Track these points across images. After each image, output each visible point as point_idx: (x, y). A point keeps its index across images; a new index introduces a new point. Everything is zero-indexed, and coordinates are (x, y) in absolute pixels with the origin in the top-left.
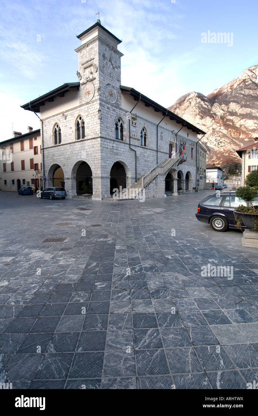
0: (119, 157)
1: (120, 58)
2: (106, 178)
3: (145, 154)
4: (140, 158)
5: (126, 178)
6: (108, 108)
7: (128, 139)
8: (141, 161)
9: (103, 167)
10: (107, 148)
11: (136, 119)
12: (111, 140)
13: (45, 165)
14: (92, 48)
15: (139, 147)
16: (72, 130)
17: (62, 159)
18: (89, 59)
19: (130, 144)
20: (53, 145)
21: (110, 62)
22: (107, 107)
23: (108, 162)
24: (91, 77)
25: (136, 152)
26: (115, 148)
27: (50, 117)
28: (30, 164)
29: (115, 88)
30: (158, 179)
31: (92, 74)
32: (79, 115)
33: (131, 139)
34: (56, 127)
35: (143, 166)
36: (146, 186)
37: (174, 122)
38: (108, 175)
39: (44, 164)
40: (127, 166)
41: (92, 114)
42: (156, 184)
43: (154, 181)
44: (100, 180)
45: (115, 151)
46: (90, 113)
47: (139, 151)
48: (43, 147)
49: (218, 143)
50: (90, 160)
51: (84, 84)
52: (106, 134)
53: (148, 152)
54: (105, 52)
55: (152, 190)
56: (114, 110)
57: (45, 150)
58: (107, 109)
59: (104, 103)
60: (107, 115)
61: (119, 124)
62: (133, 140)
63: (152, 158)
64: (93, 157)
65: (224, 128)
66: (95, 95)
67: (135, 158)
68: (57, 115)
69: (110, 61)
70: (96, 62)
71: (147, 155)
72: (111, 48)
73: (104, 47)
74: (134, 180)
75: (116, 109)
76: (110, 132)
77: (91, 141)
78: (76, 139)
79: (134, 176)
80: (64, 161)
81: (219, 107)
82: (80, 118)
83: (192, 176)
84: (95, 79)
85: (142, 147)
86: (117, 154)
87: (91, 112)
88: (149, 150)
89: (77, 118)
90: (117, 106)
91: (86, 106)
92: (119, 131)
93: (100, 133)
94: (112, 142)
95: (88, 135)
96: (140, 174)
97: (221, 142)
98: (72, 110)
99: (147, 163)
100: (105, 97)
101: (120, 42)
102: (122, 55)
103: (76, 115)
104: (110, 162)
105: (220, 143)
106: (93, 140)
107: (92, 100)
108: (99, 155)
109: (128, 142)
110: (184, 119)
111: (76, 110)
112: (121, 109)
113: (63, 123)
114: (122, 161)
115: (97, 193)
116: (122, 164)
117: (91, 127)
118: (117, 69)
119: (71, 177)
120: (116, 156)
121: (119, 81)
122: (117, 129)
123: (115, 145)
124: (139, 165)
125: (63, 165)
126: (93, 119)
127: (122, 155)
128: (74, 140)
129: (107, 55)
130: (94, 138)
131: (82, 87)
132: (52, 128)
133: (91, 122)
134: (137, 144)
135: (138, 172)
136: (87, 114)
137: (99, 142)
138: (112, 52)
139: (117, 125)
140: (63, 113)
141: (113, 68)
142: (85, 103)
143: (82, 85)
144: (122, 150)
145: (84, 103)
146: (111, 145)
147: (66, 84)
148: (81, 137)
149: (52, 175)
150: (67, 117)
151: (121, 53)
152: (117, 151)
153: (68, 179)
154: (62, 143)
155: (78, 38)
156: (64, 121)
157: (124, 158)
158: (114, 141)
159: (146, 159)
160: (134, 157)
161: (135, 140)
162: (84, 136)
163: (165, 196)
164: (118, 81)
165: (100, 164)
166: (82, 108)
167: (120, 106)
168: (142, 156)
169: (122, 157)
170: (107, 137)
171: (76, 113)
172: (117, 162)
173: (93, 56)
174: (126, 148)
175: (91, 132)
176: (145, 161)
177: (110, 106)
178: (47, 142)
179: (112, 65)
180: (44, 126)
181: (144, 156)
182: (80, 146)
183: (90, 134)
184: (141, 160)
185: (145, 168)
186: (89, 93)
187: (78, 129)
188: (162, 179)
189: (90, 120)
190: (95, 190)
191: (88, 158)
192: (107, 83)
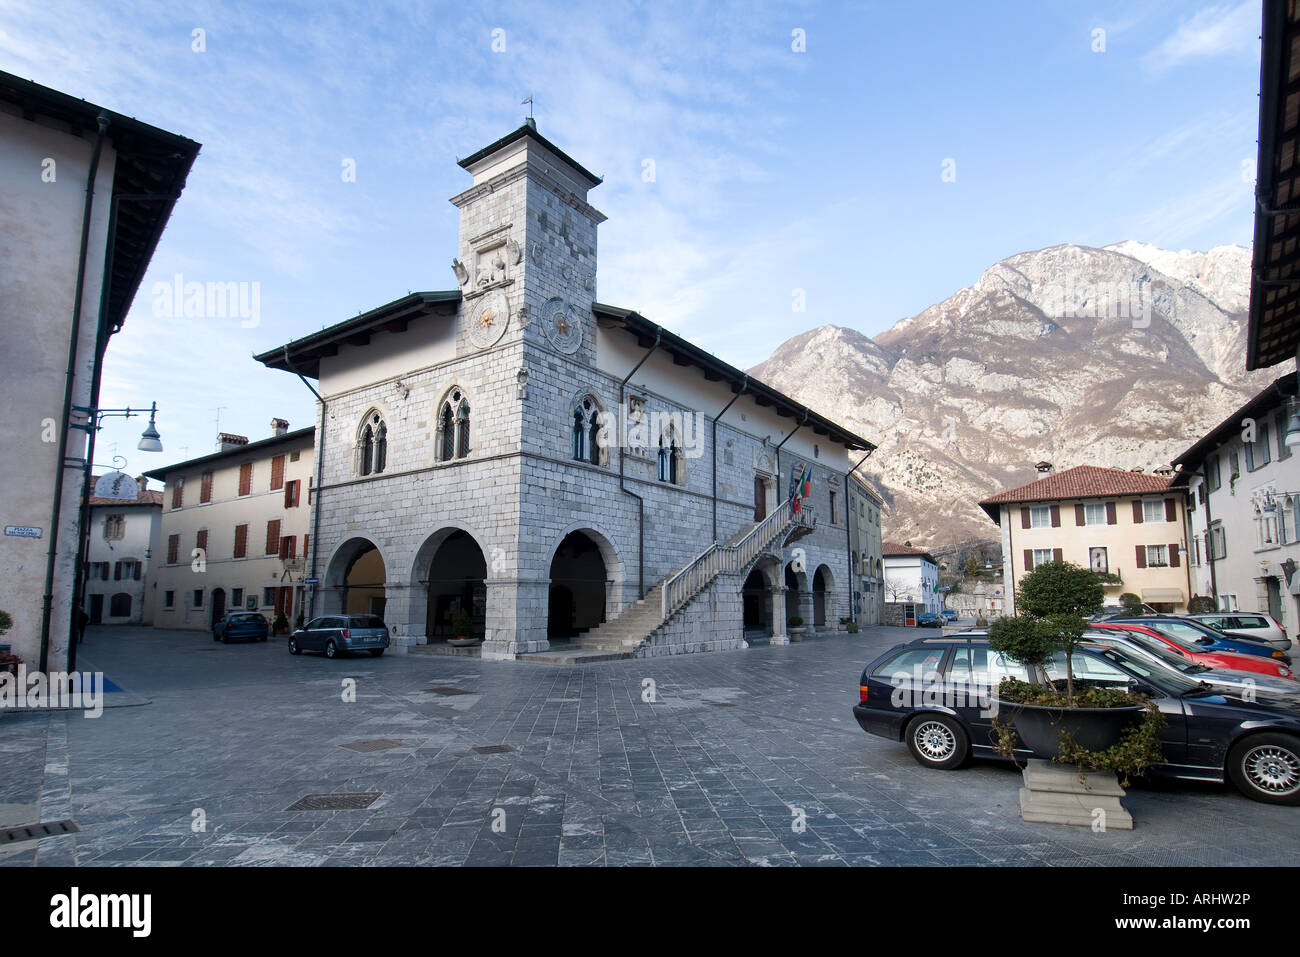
0: (583, 515)
1: (593, 226)
2: (537, 583)
3: (674, 508)
4: (654, 519)
5: (607, 584)
6: (552, 367)
7: (615, 462)
8: (660, 531)
9: (525, 550)
10: (544, 488)
11: (643, 402)
12: (559, 463)
13: (321, 542)
14: (505, 198)
15: (652, 485)
16: (424, 431)
17: (382, 523)
18: (496, 226)
19: (621, 477)
20: (356, 477)
21: (562, 238)
22: (549, 363)
23: (545, 532)
24: (499, 277)
25: (642, 502)
26: (570, 488)
27: (353, 391)
28: (266, 538)
29: (578, 310)
30: (720, 589)
31: (503, 267)
32: (452, 388)
33: (626, 460)
34: (370, 421)
35: (665, 545)
36: (677, 612)
37: (770, 411)
38: (541, 576)
39: (316, 540)
40: (611, 547)
41: (498, 385)
42: (713, 605)
43: (705, 597)
44: (512, 592)
45: (570, 497)
47: (652, 497)
48: (319, 484)
49: (919, 478)
50: (483, 525)
51: (474, 296)
52: (541, 443)
53: (682, 503)
54: (549, 211)
55: (696, 626)
56: (572, 375)
57: (324, 493)
58: (547, 371)
59: (537, 353)
60: (546, 387)
61: (587, 415)
62: (632, 463)
63: (695, 519)
64: (493, 517)
65: (934, 433)
66: (509, 330)
67: (638, 519)
68: (377, 385)
69: (564, 233)
70: (519, 235)
71: (679, 510)
72: (568, 197)
73: (545, 196)
74: (636, 592)
75: (576, 370)
76: (554, 439)
77: (489, 464)
78: (436, 458)
79: (635, 578)
80: (389, 529)
81: (913, 371)
82: (457, 396)
83: (837, 580)
84: (512, 282)
85: (664, 487)
86: (577, 507)
87: (492, 379)
88: (685, 497)
89: (446, 395)
90: (583, 362)
91: (478, 360)
92: (587, 436)
93: (523, 441)
94: (562, 469)
95: (479, 449)
96: (655, 572)
97: (928, 476)
98: (429, 370)
99: (680, 536)
100: (542, 334)
101: (595, 181)
102: (601, 218)
103: (443, 387)
104: (551, 533)
105: (923, 478)
106: (497, 463)
107: (498, 344)
108: (513, 510)
109: (618, 472)
110: (802, 402)
111: (442, 371)
112: (596, 371)
113: (397, 411)
114: (595, 528)
115: (501, 636)
116: (593, 539)
117: (490, 423)
118: (585, 256)
119: (409, 580)
120: (574, 514)
121: (590, 289)
122: (579, 429)
123: (570, 479)
124: (652, 544)
125: (383, 542)
126: (498, 400)
127: (596, 509)
128: (431, 463)
129: (555, 218)
130: (500, 457)
131: (466, 305)
132: (356, 423)
133: (491, 409)
134: (645, 477)
135: (650, 565)
136: (479, 382)
137: (518, 469)
138: (571, 210)
139: (579, 417)
140: (398, 381)
141: (573, 253)
142: (477, 350)
143: (468, 299)
144: (595, 494)
145: (470, 350)
146: (558, 477)
147: (417, 294)
148: (455, 451)
149: (341, 574)
150: (411, 393)
151: (598, 212)
152: (579, 499)
153: (399, 587)
154: (386, 472)
155: (464, 167)
156: (402, 403)
157: (601, 519)
158: (567, 465)
159: (678, 524)
160: (633, 515)
161: (639, 465)
162: (464, 449)
163: (745, 645)
164: (587, 289)
165: (516, 539)
166: (462, 365)
167: (592, 363)
168: (662, 513)
169: (593, 517)
170: (545, 453)
171: (444, 381)
172: (575, 532)
173: (508, 218)
174: (607, 487)
175: (490, 437)
176: (674, 530)
177: (557, 362)
178: (336, 468)
179: (570, 245)
180: (329, 416)
181: (671, 515)
182: (448, 480)
183: (485, 445)
184: (659, 527)
185: (674, 553)
186: (489, 323)
187: (446, 429)
188: (734, 589)
189: (490, 402)
190: (495, 626)
191: (474, 519)
192: (550, 296)
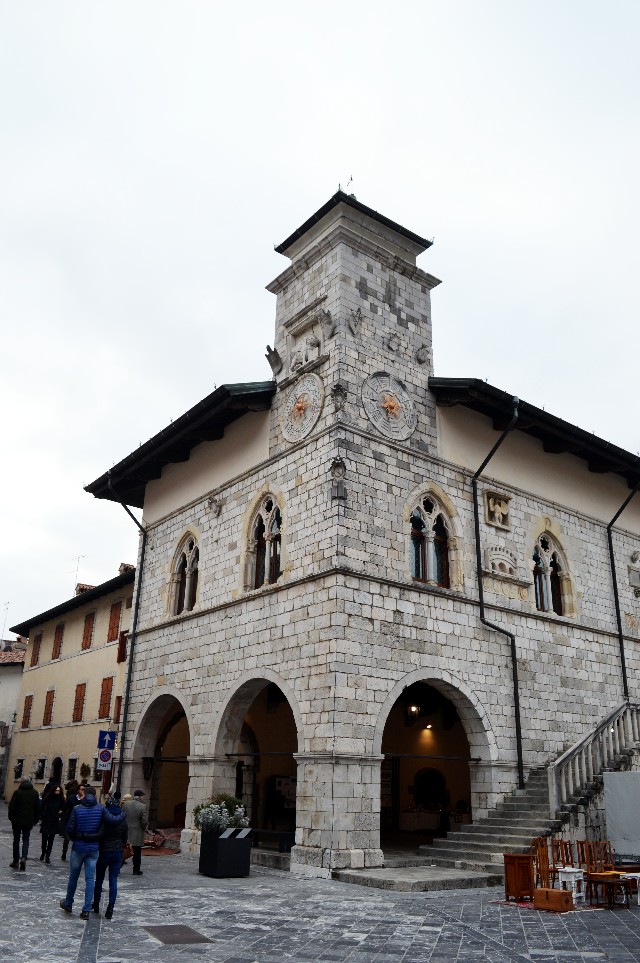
0: (427, 660)
1: (425, 291)
2: (362, 761)
3: (562, 650)
4: (534, 666)
5: (471, 763)
6: (378, 457)
7: (471, 583)
8: (543, 683)
9: (344, 709)
10: (371, 620)
11: (507, 502)
12: (392, 584)
13: (133, 700)
14: (320, 271)
15: (527, 616)
16: (236, 552)
17: (190, 675)
18: (310, 302)
19: (481, 605)
20: (169, 617)
21: (387, 307)
22: (374, 452)
23: (373, 683)
24: (313, 356)
25: (513, 641)
26: (408, 620)
27: (171, 516)
28: (99, 698)
29: (409, 387)
31: (318, 345)
32: (264, 496)
33: (487, 582)
34: (186, 549)
35: (554, 706)
38: (369, 749)
39: (128, 698)
40: (471, 707)
41: (312, 485)
45: (407, 632)
46: (305, 479)
47: (529, 635)
48: (135, 629)
50: (293, 674)
51: (289, 383)
52: (365, 557)
53: (574, 642)
54: (367, 275)
56: (405, 466)
57: (140, 639)
58: (372, 462)
59: (358, 440)
60: (370, 482)
61: (430, 521)
62: (497, 585)
63: (596, 667)
64: (305, 662)
66: (324, 415)
67: (511, 666)
68: (193, 505)
69: (389, 299)
70: (334, 305)
71: (571, 652)
72: (391, 261)
74: (514, 777)
75: (411, 460)
76: (382, 552)
77: (300, 590)
78: (246, 586)
80: (196, 682)
82: (269, 506)
84: (327, 358)
85: (544, 620)
86: (420, 647)
87: (306, 477)
88: (577, 633)
89: (257, 506)
90: (419, 450)
91: (291, 458)
92: (431, 548)
93: (339, 554)
94: (395, 592)
95: (290, 570)
96: (540, 747)
98: (241, 478)
99: (575, 691)
100: (364, 416)
101: (424, 244)
102: (431, 282)
103: (254, 496)
104: (382, 685)
106: (311, 585)
107: (315, 432)
109: (474, 595)
111: (255, 478)
112: (436, 461)
113: (210, 532)
114: (447, 679)
115: (314, 839)
116: (447, 695)
117: (301, 534)
118: (417, 325)
119: (212, 751)
120: (414, 657)
121: (422, 359)
122: (418, 539)
123: (408, 608)
124: (534, 703)
125: (190, 701)
126: (311, 503)
127: (446, 651)
128: (240, 593)
129: (377, 284)
130: (313, 579)
131: (280, 396)
132: (171, 552)
133: (304, 516)
134: (516, 605)
135: (532, 735)
136: (292, 484)
137: (334, 594)
138: (396, 275)
139: (417, 523)
140: (211, 497)
141: (401, 322)
142: (289, 446)
143: (282, 389)
144: (445, 628)
145: (283, 447)
146: (391, 605)
147: (222, 387)
148: (266, 577)
149: (152, 744)
150: (224, 509)
151: (428, 275)
152: (421, 635)
153: (203, 762)
154: (197, 608)
156: (214, 523)
157: (454, 665)
158: (403, 587)
159: (570, 673)
160: (503, 660)
161: (506, 586)
162: (276, 573)
164: (420, 362)
166: (275, 467)
167: (431, 451)
168: (545, 657)
169: (443, 662)
170: (371, 570)
171: (254, 490)
172: (418, 684)
173: (323, 289)
174: (462, 619)
175: (302, 552)
176: (564, 682)
177: (384, 450)
178: (151, 609)
179: (397, 312)
180: (148, 548)
181: (558, 660)
182: (256, 615)
183: (297, 563)
184: (543, 679)
185: (567, 717)
186: (302, 410)
189: (303, 507)
190: (307, 824)
191: (284, 666)
192: (373, 372)
